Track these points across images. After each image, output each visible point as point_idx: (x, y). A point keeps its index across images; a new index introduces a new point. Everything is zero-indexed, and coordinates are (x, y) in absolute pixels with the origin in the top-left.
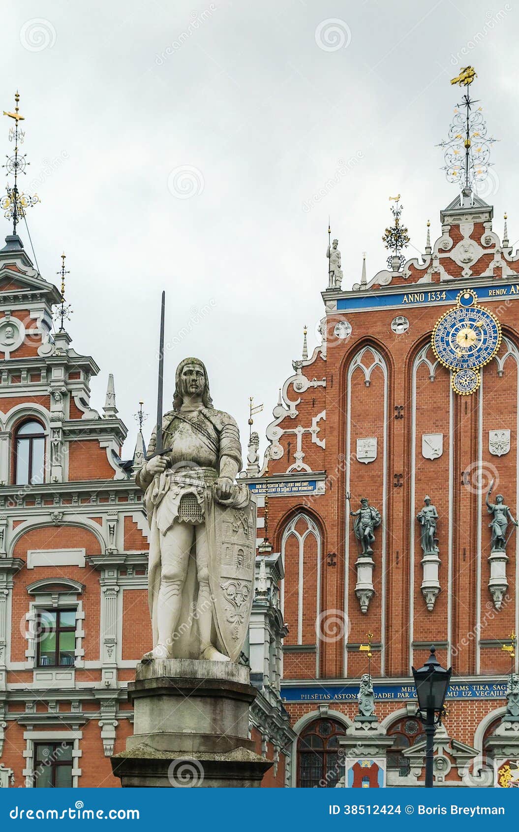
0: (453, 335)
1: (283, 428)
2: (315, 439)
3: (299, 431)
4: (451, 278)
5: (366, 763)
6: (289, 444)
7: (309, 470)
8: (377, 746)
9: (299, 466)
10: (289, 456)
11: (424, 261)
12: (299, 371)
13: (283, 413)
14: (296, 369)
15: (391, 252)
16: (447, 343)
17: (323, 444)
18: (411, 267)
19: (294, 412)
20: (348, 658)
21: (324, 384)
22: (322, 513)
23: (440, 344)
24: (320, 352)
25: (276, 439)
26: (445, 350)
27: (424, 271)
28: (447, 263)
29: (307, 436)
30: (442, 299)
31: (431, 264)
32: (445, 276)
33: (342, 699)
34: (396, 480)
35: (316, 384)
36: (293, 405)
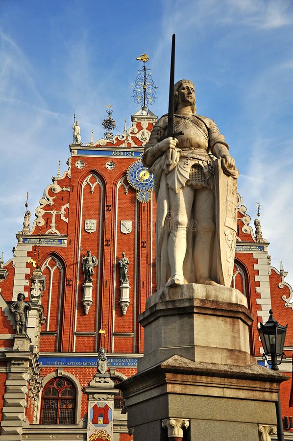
0: (138, 173)
1: (45, 210)
2: (63, 218)
3: (54, 212)
4: (137, 146)
5: (101, 404)
6: (48, 219)
7: (58, 233)
8: (109, 393)
9: (52, 231)
10: (48, 225)
11: (123, 137)
12: (55, 182)
13: (45, 202)
14: (53, 181)
15: (106, 131)
16: (135, 177)
17: (67, 220)
18: (117, 139)
19: (51, 202)
20: (76, 340)
21: (69, 190)
22: (65, 258)
23: (131, 177)
24: (67, 174)
25: (40, 215)
26: (133, 180)
27: (123, 142)
28: (135, 139)
29: (58, 216)
30: (132, 156)
31: (127, 139)
32: (134, 145)
33: (72, 365)
34: (106, 242)
35: (65, 189)
36: (51, 199)
